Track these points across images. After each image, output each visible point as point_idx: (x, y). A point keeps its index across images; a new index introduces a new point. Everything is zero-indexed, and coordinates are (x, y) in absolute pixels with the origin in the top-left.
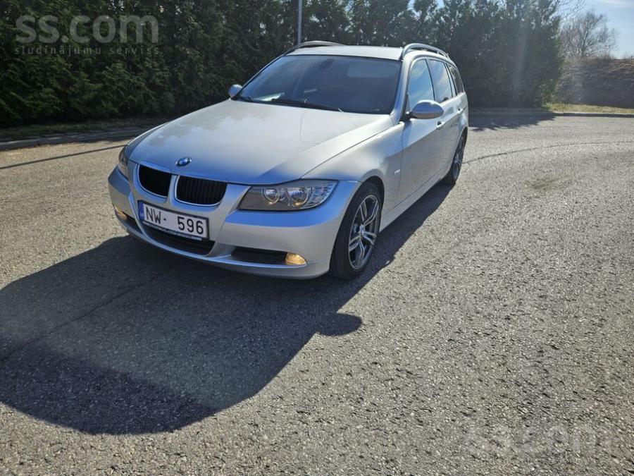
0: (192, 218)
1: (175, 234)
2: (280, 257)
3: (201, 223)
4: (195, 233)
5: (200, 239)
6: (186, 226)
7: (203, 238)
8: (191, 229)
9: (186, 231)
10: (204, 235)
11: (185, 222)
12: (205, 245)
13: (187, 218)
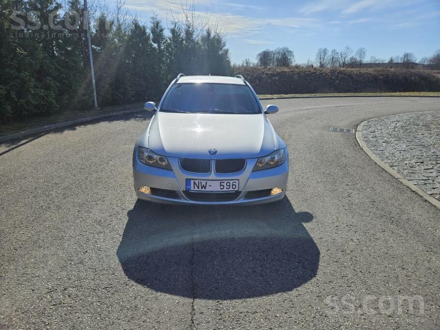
0: (229, 181)
1: (217, 192)
2: (268, 192)
3: (235, 182)
4: (231, 189)
5: (234, 192)
6: (225, 186)
7: (235, 191)
8: (228, 187)
9: (225, 189)
10: (236, 189)
11: (225, 184)
12: (236, 194)
13: (226, 182)
